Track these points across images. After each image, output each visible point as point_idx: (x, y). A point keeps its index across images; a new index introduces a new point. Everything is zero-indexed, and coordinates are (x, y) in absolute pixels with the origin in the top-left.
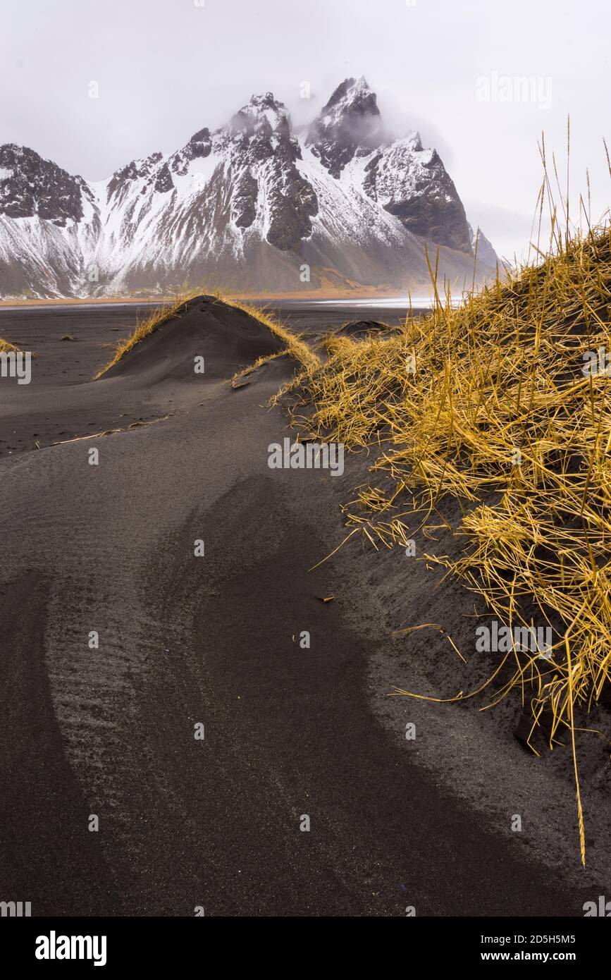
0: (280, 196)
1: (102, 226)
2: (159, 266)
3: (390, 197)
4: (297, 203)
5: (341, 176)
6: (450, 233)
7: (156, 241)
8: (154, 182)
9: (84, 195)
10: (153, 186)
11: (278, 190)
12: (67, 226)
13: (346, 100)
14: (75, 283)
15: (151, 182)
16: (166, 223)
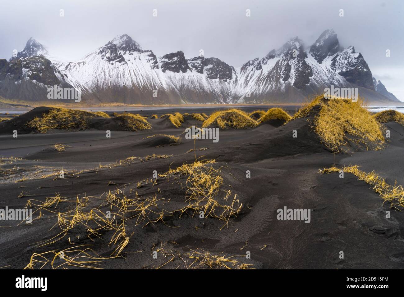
0: (299, 70)
1: (238, 81)
2: (255, 94)
3: (341, 70)
4: (305, 73)
5: (322, 63)
6: (365, 82)
7: (255, 86)
8: (256, 67)
9: (233, 72)
10: (255, 68)
11: (298, 68)
12: (227, 81)
13: (325, 37)
14: (228, 99)
15: (255, 67)
16: (259, 80)
